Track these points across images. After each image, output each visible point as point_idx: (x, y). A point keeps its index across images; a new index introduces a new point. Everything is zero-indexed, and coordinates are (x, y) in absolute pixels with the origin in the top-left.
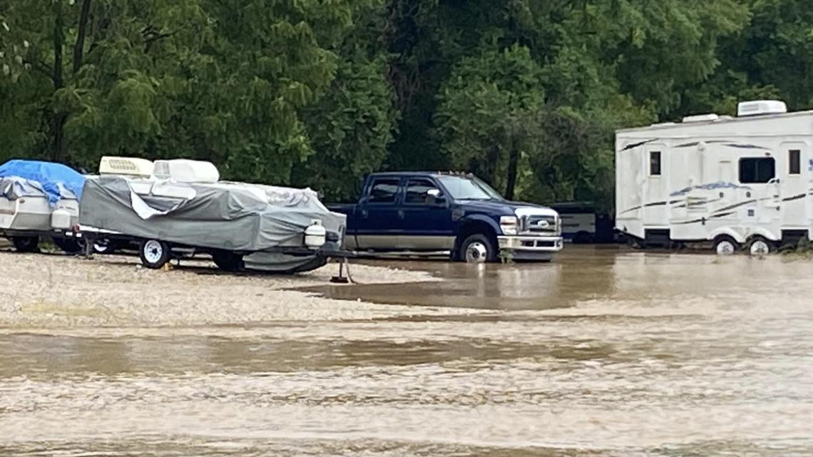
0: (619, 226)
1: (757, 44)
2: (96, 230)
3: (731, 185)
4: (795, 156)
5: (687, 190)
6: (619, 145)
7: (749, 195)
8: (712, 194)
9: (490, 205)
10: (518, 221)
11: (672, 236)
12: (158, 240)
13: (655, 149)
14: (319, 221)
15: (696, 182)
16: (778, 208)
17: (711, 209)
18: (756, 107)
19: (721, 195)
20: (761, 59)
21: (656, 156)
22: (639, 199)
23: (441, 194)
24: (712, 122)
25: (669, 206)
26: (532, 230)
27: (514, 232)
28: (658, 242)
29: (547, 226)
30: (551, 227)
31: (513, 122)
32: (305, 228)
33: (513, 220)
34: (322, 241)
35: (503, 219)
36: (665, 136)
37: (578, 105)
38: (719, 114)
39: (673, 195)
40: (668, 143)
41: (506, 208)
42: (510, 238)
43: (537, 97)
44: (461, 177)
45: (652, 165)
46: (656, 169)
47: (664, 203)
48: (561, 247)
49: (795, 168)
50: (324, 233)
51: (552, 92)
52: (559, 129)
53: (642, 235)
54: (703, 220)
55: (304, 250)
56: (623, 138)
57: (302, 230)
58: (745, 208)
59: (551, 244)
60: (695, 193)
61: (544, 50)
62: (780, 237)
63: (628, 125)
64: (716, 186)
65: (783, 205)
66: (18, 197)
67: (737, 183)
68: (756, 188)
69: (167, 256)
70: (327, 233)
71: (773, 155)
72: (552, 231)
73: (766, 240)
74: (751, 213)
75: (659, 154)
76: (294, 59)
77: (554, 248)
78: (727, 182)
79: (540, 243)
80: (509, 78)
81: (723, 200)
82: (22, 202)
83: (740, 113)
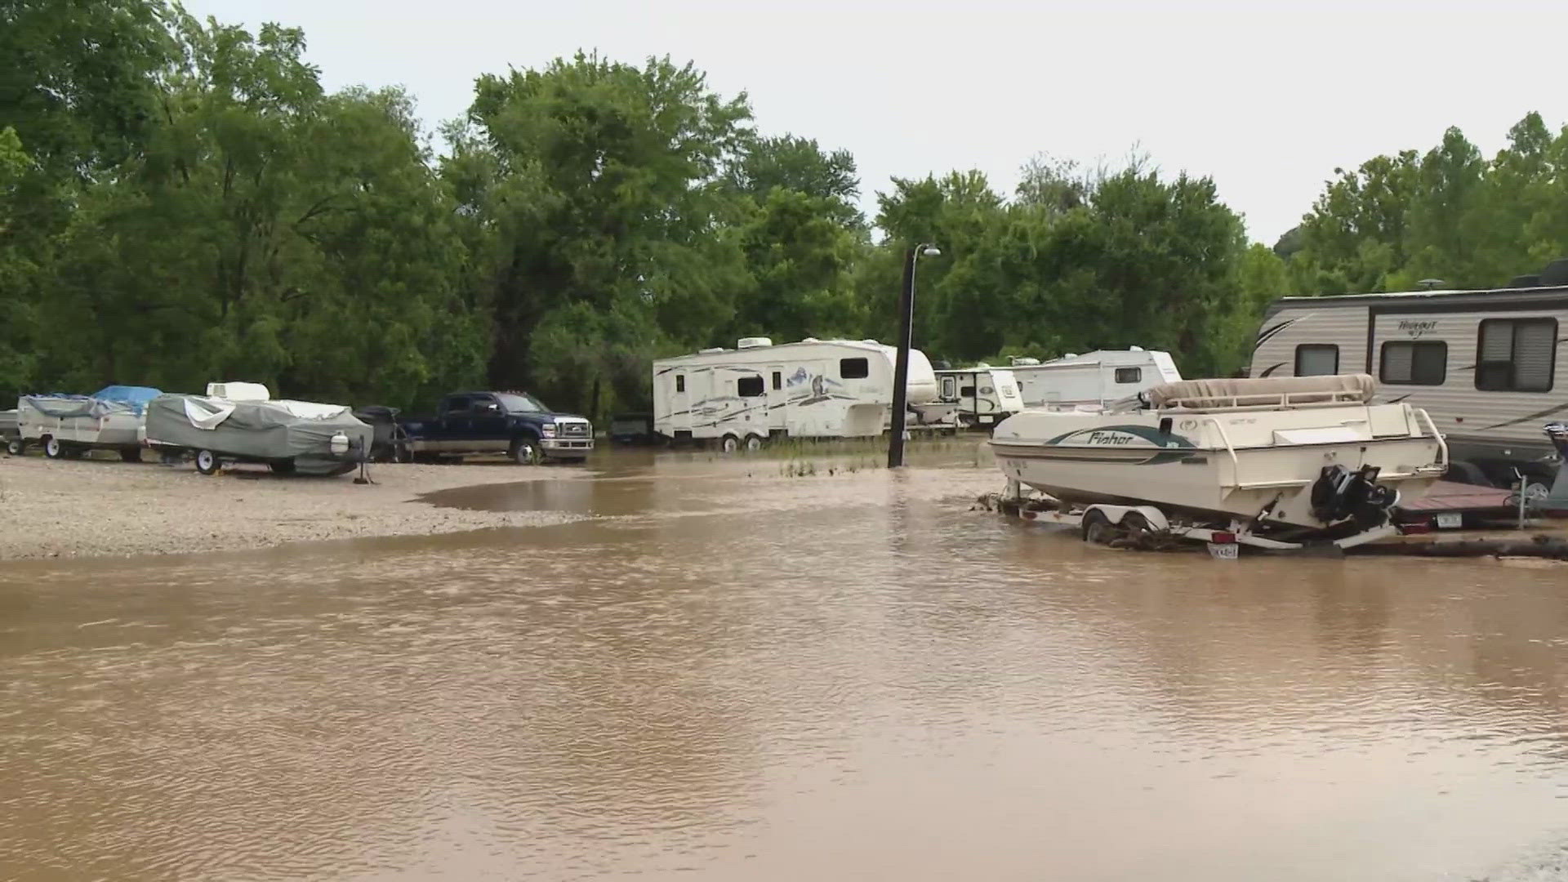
0: (657, 429)
1: (768, 304)
2: (160, 443)
3: (733, 398)
4: (777, 377)
5: (702, 403)
6: (656, 370)
7: (746, 405)
8: (720, 405)
9: (536, 416)
10: (556, 427)
11: (694, 435)
12: (209, 450)
13: (679, 373)
14: (342, 431)
15: (708, 397)
16: (766, 414)
17: (719, 415)
18: (750, 342)
19: (727, 405)
20: (771, 316)
21: (680, 379)
22: (670, 410)
23: (498, 408)
24: (719, 353)
25: (691, 414)
26: (567, 434)
27: (553, 435)
28: (684, 442)
29: (580, 431)
30: (584, 432)
31: (581, 354)
32: (331, 437)
33: (552, 426)
34: (344, 448)
35: (545, 426)
36: (687, 364)
37: (628, 344)
38: (724, 348)
39: (695, 405)
40: (688, 369)
41: (547, 418)
42: (551, 441)
43: (595, 338)
44: (519, 395)
45: (678, 386)
46: (681, 387)
47: (687, 412)
48: (592, 447)
49: (777, 383)
50: (347, 441)
51: (612, 333)
52: (616, 362)
53: (673, 435)
54: (714, 424)
55: (332, 457)
56: (658, 366)
57: (328, 439)
58: (742, 415)
59: (583, 444)
60: (709, 405)
61: (602, 303)
62: (768, 434)
63: (661, 357)
64: (723, 399)
65: (769, 411)
66: (102, 415)
67: (738, 397)
68: (752, 401)
69: (216, 465)
70: (350, 442)
71: (762, 375)
72: (585, 434)
73: (757, 436)
74: (748, 418)
75: (683, 377)
76: (400, 311)
77: (587, 448)
78: (731, 395)
79: (574, 444)
80: (577, 324)
81: (729, 409)
82: (106, 420)
83: (739, 346)
